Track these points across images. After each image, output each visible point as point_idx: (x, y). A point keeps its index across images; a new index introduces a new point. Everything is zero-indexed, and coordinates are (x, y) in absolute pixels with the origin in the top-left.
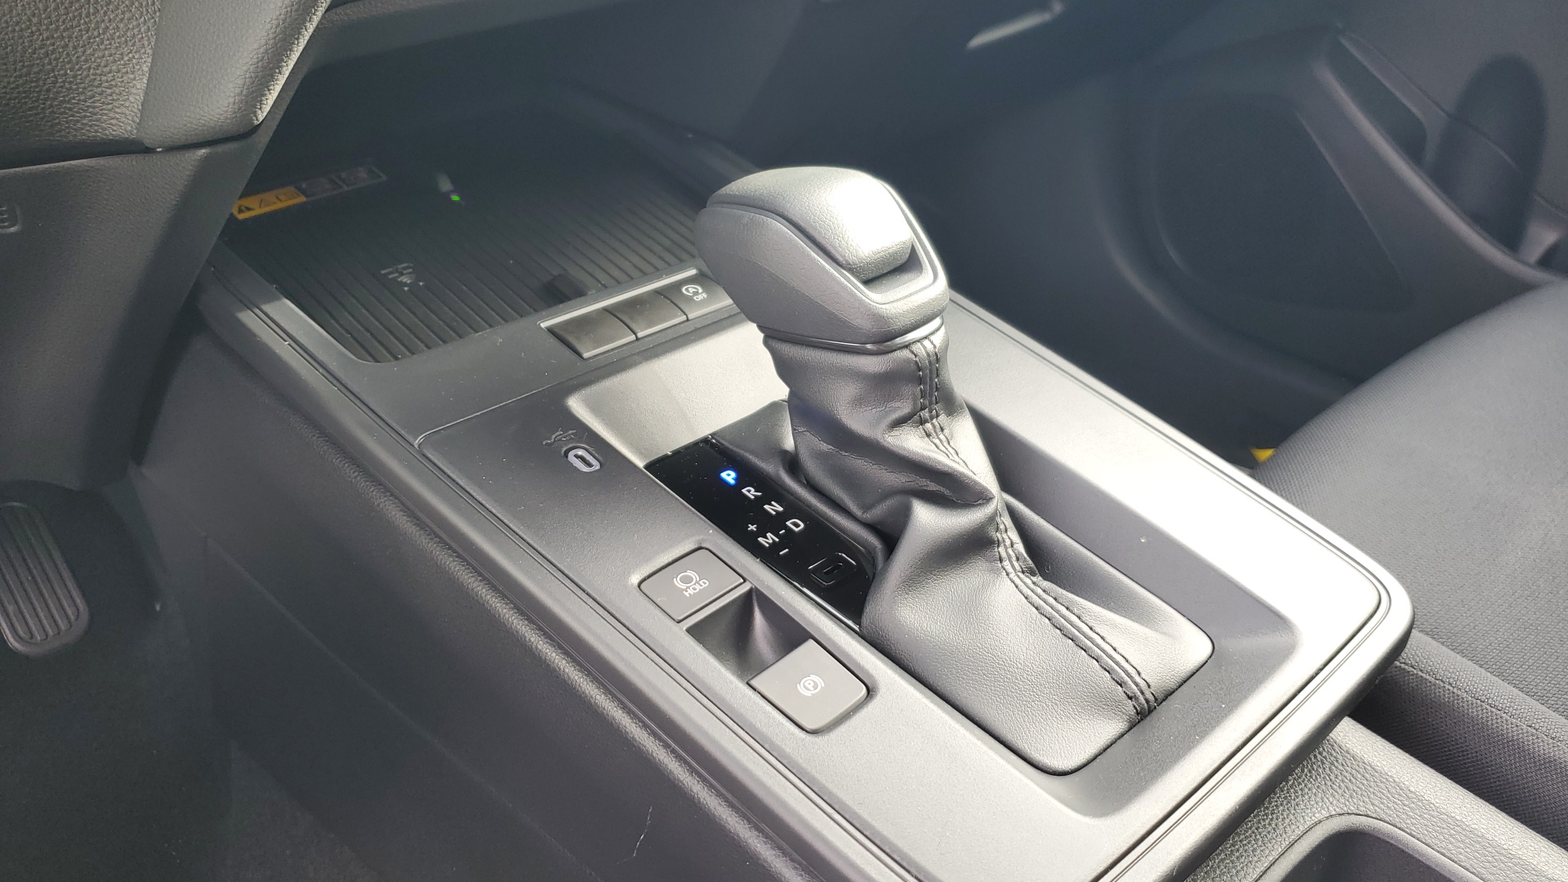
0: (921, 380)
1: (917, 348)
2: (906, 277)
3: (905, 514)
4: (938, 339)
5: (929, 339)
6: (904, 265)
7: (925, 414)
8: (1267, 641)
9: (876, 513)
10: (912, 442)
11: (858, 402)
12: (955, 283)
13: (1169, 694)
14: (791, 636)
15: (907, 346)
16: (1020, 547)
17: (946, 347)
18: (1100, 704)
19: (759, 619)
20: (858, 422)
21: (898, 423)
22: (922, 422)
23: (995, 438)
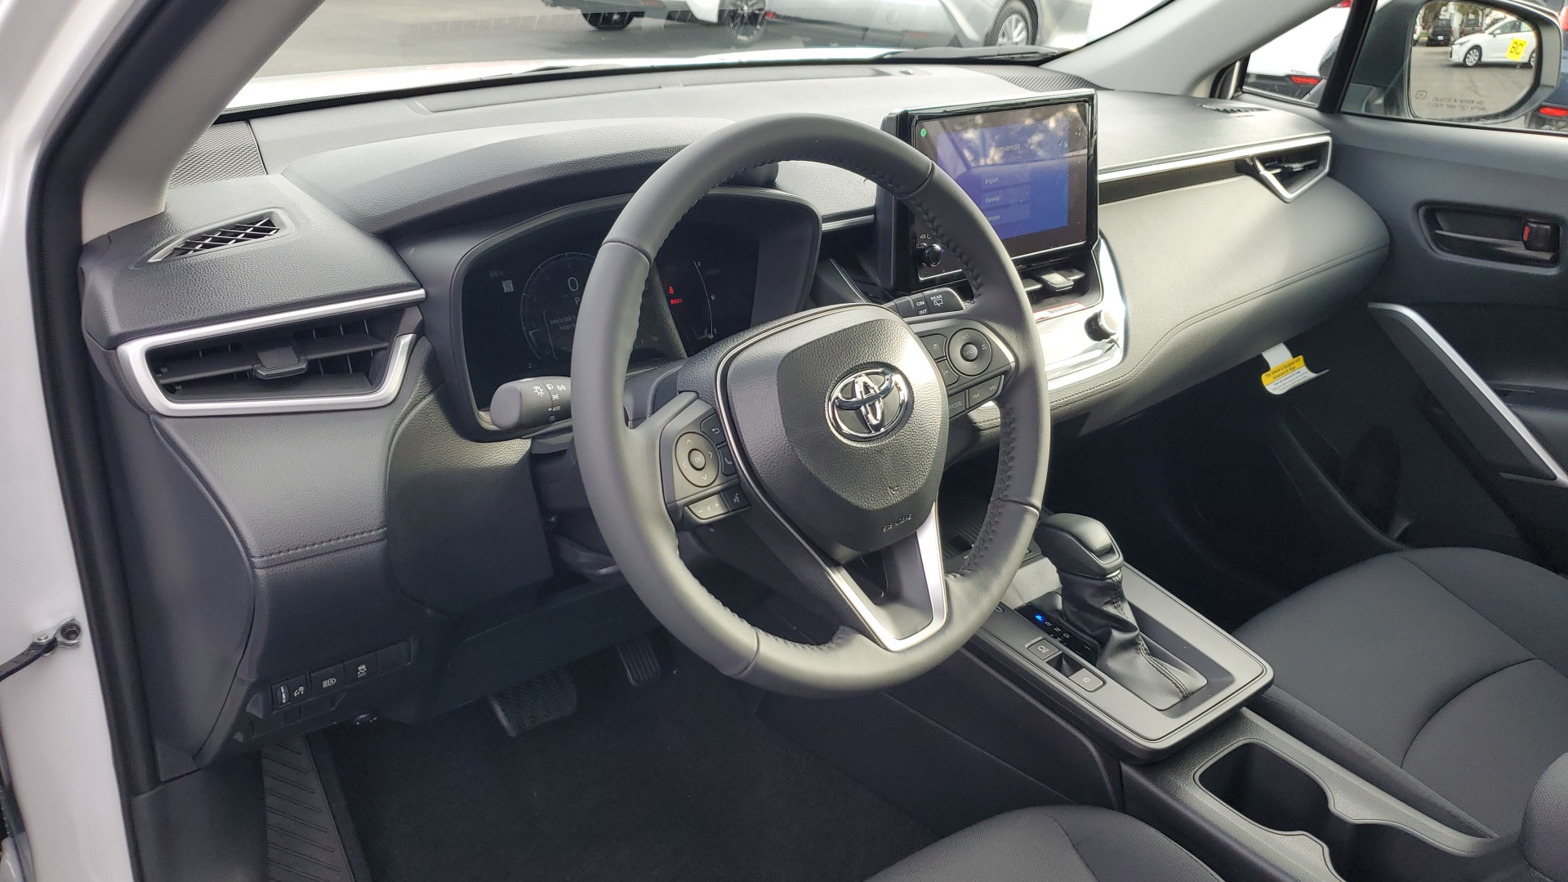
0: (1114, 590)
1: (1114, 579)
2: (1109, 556)
3: (1110, 633)
4: (1120, 576)
5: (1116, 575)
6: (1109, 551)
7: (1115, 600)
8: (1225, 679)
9: (1097, 633)
10: (1110, 609)
11: (1093, 596)
12: (1126, 559)
13: (1193, 693)
14: (1076, 667)
15: (1110, 578)
16: (1146, 646)
17: (1122, 577)
18: (1172, 693)
19: (1064, 662)
20: (1094, 602)
21: (1106, 603)
22: (1114, 603)
23: (1136, 611)
